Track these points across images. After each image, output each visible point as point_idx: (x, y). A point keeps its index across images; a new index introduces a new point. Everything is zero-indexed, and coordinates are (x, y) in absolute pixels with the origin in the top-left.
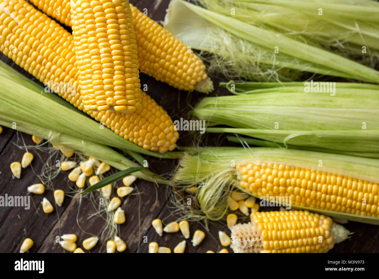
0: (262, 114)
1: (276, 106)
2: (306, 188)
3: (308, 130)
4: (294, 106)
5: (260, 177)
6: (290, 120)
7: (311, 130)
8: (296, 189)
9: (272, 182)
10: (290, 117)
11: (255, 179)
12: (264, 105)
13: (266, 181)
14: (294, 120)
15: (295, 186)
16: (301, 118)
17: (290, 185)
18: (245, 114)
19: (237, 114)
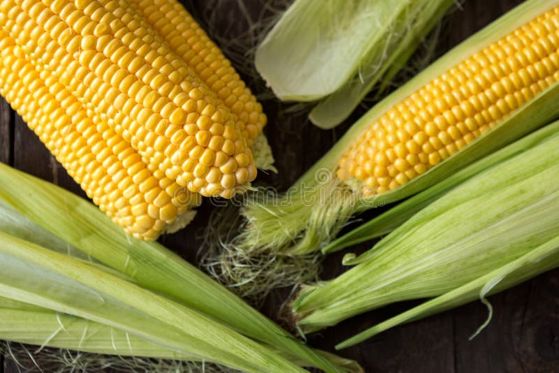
0: (424, 273)
1: (439, 250)
2: (448, 108)
3: (511, 260)
4: (470, 235)
5: (377, 151)
6: (474, 260)
7: (517, 258)
8: (437, 121)
9: (397, 141)
10: (472, 256)
11: (374, 160)
12: (420, 258)
13: (389, 146)
14: (482, 257)
15: (431, 118)
16: (491, 249)
17: (424, 123)
18: (396, 286)
19: (382, 293)
